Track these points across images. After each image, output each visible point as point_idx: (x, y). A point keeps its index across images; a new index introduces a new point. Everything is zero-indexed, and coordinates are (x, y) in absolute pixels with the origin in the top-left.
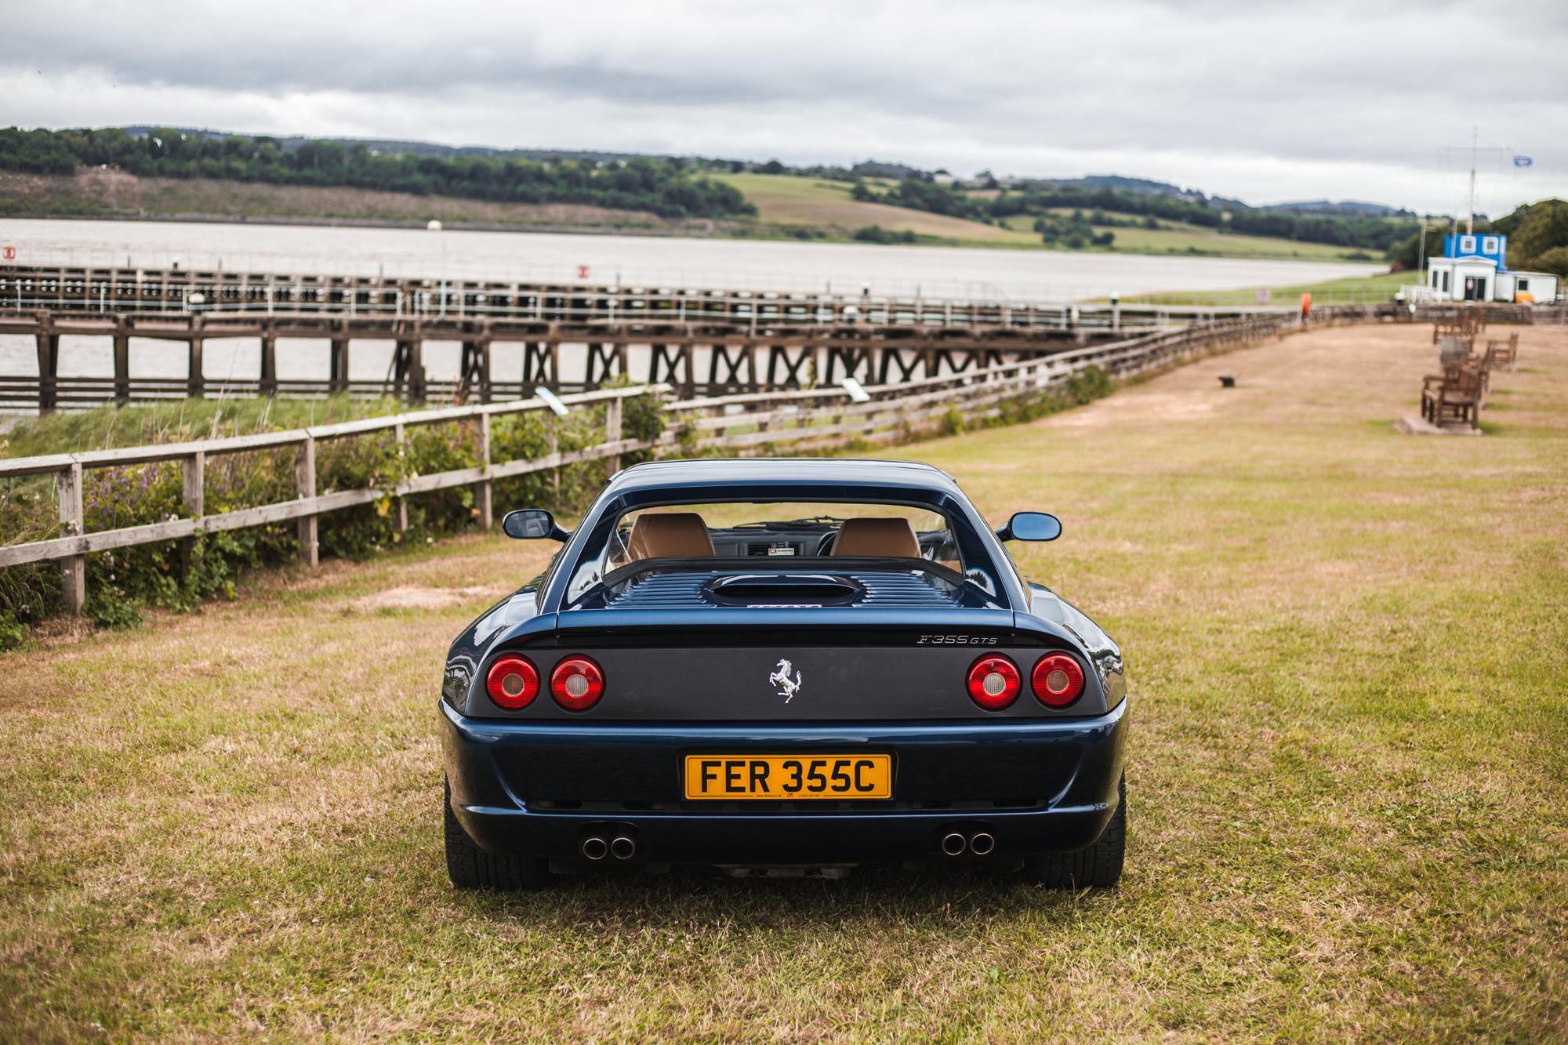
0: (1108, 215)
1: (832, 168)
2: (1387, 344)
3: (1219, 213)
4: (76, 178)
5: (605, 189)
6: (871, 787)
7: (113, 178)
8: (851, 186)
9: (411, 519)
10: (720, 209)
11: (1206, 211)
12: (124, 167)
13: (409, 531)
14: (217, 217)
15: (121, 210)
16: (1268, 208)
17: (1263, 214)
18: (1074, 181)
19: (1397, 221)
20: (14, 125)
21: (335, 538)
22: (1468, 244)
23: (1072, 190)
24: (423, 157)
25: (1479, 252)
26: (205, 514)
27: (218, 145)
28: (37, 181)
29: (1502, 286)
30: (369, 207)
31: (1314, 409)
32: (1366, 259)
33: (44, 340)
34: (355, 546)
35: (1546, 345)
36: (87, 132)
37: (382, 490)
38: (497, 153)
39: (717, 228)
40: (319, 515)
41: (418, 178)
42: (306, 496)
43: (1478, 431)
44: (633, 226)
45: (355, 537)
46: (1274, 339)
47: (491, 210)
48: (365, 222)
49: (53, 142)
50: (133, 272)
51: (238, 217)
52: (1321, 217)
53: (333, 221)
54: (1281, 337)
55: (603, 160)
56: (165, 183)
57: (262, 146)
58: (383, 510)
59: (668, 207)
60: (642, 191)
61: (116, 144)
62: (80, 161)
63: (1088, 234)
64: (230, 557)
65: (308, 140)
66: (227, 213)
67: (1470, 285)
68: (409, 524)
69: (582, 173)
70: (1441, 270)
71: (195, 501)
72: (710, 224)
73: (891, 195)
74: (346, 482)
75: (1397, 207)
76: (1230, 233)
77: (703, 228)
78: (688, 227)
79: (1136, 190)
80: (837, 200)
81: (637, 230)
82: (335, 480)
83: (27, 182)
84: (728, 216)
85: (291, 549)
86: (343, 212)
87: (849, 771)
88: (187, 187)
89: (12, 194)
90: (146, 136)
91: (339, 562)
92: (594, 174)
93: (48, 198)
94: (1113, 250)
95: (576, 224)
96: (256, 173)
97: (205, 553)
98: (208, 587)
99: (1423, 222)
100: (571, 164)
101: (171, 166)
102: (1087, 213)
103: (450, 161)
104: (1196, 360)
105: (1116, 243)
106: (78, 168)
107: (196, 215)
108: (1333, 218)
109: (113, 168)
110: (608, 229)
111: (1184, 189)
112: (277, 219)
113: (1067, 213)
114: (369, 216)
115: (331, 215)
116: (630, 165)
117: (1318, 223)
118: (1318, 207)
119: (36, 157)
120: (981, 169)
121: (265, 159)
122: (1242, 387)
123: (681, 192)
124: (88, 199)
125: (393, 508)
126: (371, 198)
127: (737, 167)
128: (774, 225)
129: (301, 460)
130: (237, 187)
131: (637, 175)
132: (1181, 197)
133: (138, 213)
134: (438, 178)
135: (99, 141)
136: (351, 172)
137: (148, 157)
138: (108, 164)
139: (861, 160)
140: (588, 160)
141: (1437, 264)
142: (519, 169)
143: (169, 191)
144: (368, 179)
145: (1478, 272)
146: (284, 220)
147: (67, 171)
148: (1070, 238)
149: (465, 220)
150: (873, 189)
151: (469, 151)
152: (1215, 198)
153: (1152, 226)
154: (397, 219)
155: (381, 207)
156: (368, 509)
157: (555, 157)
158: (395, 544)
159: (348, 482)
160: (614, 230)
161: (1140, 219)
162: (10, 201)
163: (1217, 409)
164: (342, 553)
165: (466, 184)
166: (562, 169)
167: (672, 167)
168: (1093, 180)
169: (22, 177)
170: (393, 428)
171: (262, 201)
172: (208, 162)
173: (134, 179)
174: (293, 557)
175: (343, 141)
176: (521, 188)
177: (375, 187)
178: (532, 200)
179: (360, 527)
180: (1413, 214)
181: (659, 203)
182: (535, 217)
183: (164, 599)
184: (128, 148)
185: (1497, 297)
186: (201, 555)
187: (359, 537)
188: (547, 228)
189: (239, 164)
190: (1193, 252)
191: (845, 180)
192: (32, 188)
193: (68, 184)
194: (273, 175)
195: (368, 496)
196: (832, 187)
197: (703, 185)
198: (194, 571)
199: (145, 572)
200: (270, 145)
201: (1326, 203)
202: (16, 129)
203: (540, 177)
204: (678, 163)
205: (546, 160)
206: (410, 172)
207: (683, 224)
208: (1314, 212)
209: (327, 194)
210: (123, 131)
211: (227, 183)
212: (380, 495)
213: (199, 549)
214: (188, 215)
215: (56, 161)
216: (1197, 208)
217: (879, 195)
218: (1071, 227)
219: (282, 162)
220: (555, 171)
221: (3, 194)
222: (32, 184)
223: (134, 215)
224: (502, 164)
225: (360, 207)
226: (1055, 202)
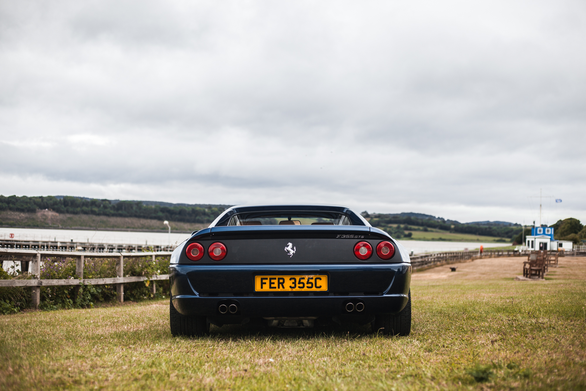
0: (410, 226)
2: (511, 261)
3: (450, 225)
4: (36, 214)
6: (320, 287)
7: (50, 214)
9: (157, 290)
11: (445, 225)
12: (54, 210)
13: (156, 294)
14: (87, 228)
15: (52, 225)
16: (467, 224)
17: (466, 226)
18: (397, 214)
19: (514, 227)
20: (15, 194)
21: (130, 294)
22: (540, 231)
23: (397, 217)
24: (162, 206)
25: (544, 233)
26: (84, 278)
27: (88, 202)
28: (23, 215)
29: (553, 246)
30: (142, 225)
31: (484, 276)
32: (504, 241)
33: (23, 263)
34: (137, 297)
35: (569, 262)
36: (41, 197)
37: (147, 277)
38: (188, 205)
40: (124, 284)
41: (160, 214)
42: (120, 276)
43: (544, 280)
45: (137, 293)
46: (470, 260)
47: (186, 226)
48: (141, 230)
49: (28, 200)
50: (57, 242)
51: (95, 228)
52: (487, 227)
53: (129, 229)
54: (473, 260)
56: (68, 216)
57: (104, 203)
58: (147, 285)
61: (51, 202)
62: (38, 207)
63: (402, 233)
64: (93, 295)
65: (121, 201)
66: (90, 226)
67: (541, 245)
68: (156, 291)
70: (531, 240)
71: (80, 273)
74: (134, 273)
75: (514, 223)
76: (454, 233)
79: (420, 217)
82: (130, 272)
83: (19, 215)
85: (114, 295)
86: (133, 226)
87: (313, 281)
88: (76, 217)
89: (13, 219)
90: (62, 199)
91: (131, 302)
93: (26, 221)
94: (412, 239)
96: (102, 212)
97: (83, 292)
98: (84, 304)
99: (523, 228)
100: (216, 209)
101: (71, 209)
102: (402, 226)
103: (172, 208)
104: (442, 265)
105: (413, 236)
106: (37, 210)
107: (79, 227)
108: (492, 227)
109: (50, 210)
111: (437, 217)
112: (109, 229)
113: (395, 226)
114: (142, 228)
115: (128, 227)
117: (486, 229)
118: (486, 223)
119: (22, 206)
120: (364, 211)
121: (105, 207)
122: (459, 271)
124: (41, 221)
125: (151, 285)
126: (143, 221)
129: (118, 264)
130: (95, 217)
132: (436, 220)
133: (59, 226)
134: (167, 214)
135: (45, 200)
136: (136, 212)
137: (63, 206)
138: (48, 209)
140: (221, 208)
141: (529, 238)
142: (197, 211)
143: (70, 219)
144: (142, 214)
145: (544, 241)
146: (112, 229)
147: (33, 211)
148: (396, 235)
149: (177, 229)
151: (179, 204)
152: (448, 220)
153: (426, 230)
154: (153, 229)
155: (146, 224)
156: (142, 284)
158: (152, 298)
159: (135, 274)
161: (421, 228)
162: (12, 222)
163: (449, 276)
164: (132, 299)
165: (177, 216)
166: (212, 211)
168: (403, 214)
169: (17, 213)
170: (151, 256)
171: (103, 222)
172: (85, 208)
173: (57, 214)
174: (114, 298)
175: (133, 201)
176: (198, 218)
177: (145, 217)
178: (202, 222)
179: (139, 290)
180: (520, 225)
183: (68, 306)
184: (55, 203)
185: (551, 249)
186: (82, 292)
187: (138, 294)
189: (96, 209)
190: (441, 239)
192: (20, 217)
193: (33, 216)
194: (108, 213)
195: (142, 279)
198: (79, 297)
199: (61, 297)
200: (107, 202)
201: (488, 222)
202: (15, 196)
203: (204, 214)
205: (206, 208)
206: (157, 212)
208: (484, 225)
209: (127, 220)
210: (54, 197)
211: (91, 216)
212: (146, 279)
213: (81, 290)
214: (77, 227)
215: (29, 207)
216: (442, 223)
218: (397, 231)
219: (111, 208)
220: (210, 212)
221: (10, 219)
222: (20, 216)
223: (57, 227)
224: (191, 209)
225: (139, 224)
226: (391, 222)
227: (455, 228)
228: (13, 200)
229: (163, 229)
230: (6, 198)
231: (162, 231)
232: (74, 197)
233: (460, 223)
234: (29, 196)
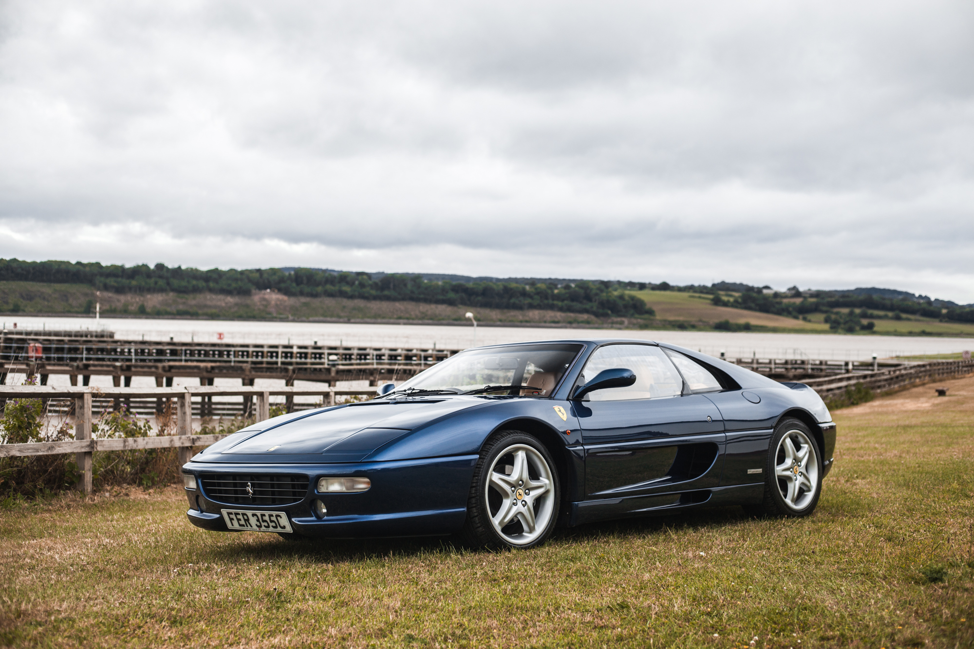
0: (870, 312)
1: (699, 286)
3: (940, 309)
4: (252, 298)
5: (563, 300)
7: (273, 297)
8: (711, 297)
10: (632, 311)
11: (932, 308)
12: (280, 290)
14: (334, 319)
15: (278, 316)
16: (970, 306)
17: (968, 310)
18: (848, 291)
20: (217, 267)
23: (848, 296)
24: (454, 283)
27: (335, 277)
28: (230, 300)
30: (423, 313)
36: (259, 271)
38: (498, 280)
39: (630, 323)
41: (452, 295)
44: (578, 323)
47: (494, 314)
48: (420, 322)
49: (239, 276)
50: (291, 347)
51: (346, 319)
53: (401, 321)
55: (562, 284)
56: (303, 300)
57: (360, 278)
59: (601, 311)
60: (585, 301)
61: (276, 278)
62: (254, 287)
63: (858, 323)
65: (387, 274)
66: (339, 317)
69: (549, 291)
72: (626, 321)
73: (736, 301)
76: (946, 322)
77: (622, 323)
78: (613, 323)
79: (887, 296)
80: (703, 306)
81: (581, 325)
83: (224, 300)
84: (637, 316)
86: (407, 316)
88: (316, 302)
89: (215, 307)
90: (292, 273)
92: (556, 291)
93: (235, 309)
94: (874, 333)
95: (545, 322)
96: (357, 293)
100: (542, 286)
101: (307, 289)
102: (857, 311)
103: (470, 285)
105: (875, 329)
106: (253, 291)
107: (321, 318)
109: (274, 291)
110: (564, 324)
111: (917, 295)
112: (368, 320)
113: (845, 311)
114: (423, 318)
115: (400, 318)
116: (577, 286)
119: (230, 285)
120: (791, 286)
121: (362, 285)
123: (608, 301)
124: (259, 309)
126: (424, 308)
127: (642, 286)
128: (665, 321)
130: (345, 302)
131: (582, 291)
132: (915, 300)
133: (288, 318)
134: (464, 295)
135: (265, 276)
136: (412, 292)
137: (294, 285)
138: (270, 288)
139: (717, 281)
140: (552, 283)
142: (511, 289)
143: (306, 304)
144: (422, 296)
146: (373, 321)
147: (246, 293)
148: (847, 326)
150: (725, 298)
151: (482, 279)
152: (936, 300)
153: (898, 318)
154: (440, 320)
155: (429, 313)
157: (533, 282)
160: (568, 325)
161: (890, 314)
162: (214, 311)
165: (480, 298)
166: (536, 289)
167: (603, 287)
168: (859, 291)
169: (221, 297)
171: (360, 310)
173: (285, 298)
175: (407, 274)
176: (512, 301)
177: (427, 301)
178: (520, 308)
181: (595, 309)
182: (521, 318)
184: (282, 280)
188: (528, 324)
189: (346, 288)
190: (924, 334)
191: (707, 293)
192: (226, 303)
193: (248, 301)
194: (366, 295)
196: (700, 297)
197: (621, 297)
200: (365, 277)
202: (218, 269)
203: (524, 294)
204: (606, 285)
205: (526, 284)
206: (447, 292)
207: (610, 321)
209: (398, 305)
210: (280, 270)
211: (339, 299)
214: (317, 319)
215: (241, 287)
216: (925, 306)
217: (728, 301)
218: (847, 319)
219: (371, 286)
220: (533, 290)
221: (210, 307)
222: (226, 301)
223: (285, 318)
224: (501, 287)
225: (417, 313)
226: (837, 304)
227: (948, 312)
228: (215, 276)
229: (456, 320)
230: (202, 272)
231: (456, 322)
232: (310, 269)
233: (957, 305)
234: (239, 268)
